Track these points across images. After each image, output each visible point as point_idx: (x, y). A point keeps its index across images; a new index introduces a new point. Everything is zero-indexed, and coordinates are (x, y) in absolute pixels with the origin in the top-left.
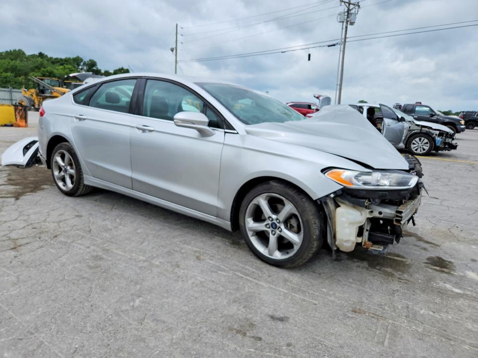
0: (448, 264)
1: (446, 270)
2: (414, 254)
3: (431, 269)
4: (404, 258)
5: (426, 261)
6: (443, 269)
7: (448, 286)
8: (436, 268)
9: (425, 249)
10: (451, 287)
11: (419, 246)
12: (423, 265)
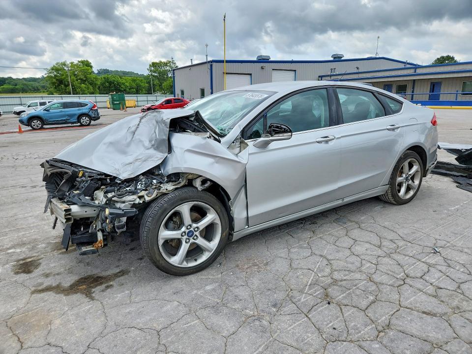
0: (19, 269)
1: (21, 262)
2: (54, 262)
3: (34, 257)
4: (60, 254)
5: (41, 261)
6: (24, 261)
7: (18, 250)
8: (30, 260)
9: (47, 276)
10: (17, 251)
11: (54, 275)
12: (42, 256)
